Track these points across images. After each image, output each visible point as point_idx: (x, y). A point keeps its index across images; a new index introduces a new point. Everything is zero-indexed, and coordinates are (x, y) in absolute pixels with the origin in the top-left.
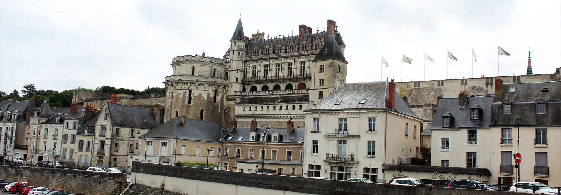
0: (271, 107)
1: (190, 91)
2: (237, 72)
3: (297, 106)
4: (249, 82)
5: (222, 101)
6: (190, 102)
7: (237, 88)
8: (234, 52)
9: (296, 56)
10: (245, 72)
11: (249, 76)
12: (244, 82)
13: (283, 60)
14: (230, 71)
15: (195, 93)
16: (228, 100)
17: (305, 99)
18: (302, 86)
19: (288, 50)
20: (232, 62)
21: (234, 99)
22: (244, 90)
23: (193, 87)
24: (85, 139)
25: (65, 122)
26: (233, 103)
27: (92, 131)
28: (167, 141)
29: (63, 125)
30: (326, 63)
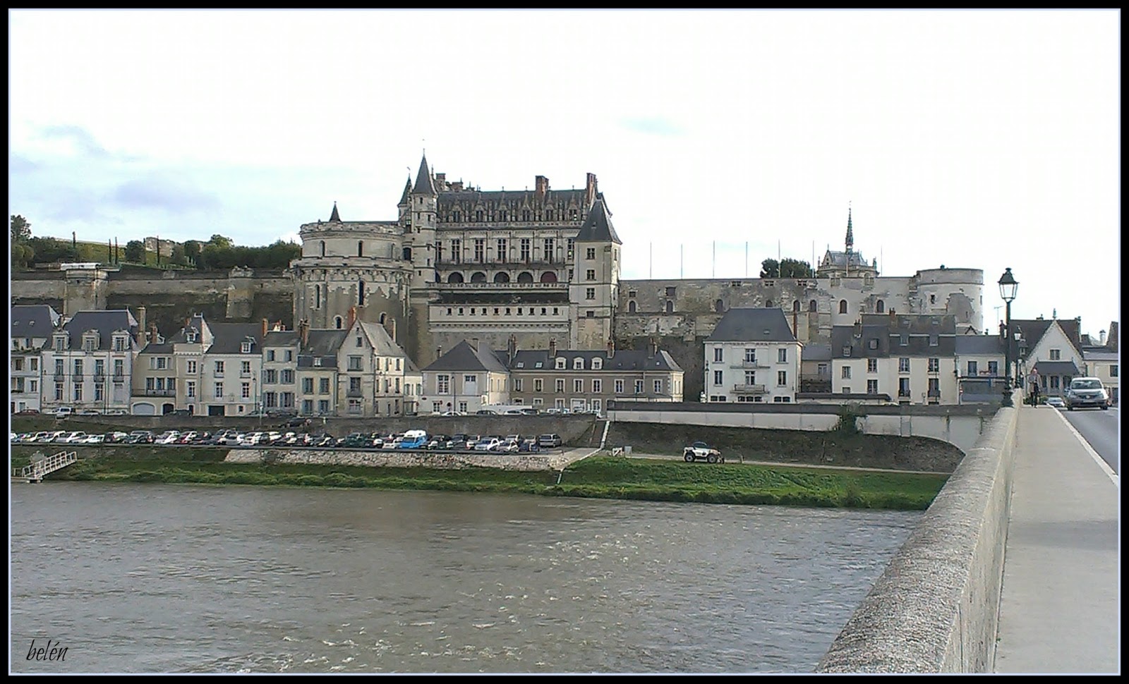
0: (502, 309)
1: (362, 285)
2: (428, 249)
3: (550, 309)
4: (447, 266)
5: (406, 299)
6: (361, 303)
7: (429, 276)
8: (419, 214)
9: (537, 229)
10: (439, 249)
11: (447, 255)
12: (439, 266)
13: (513, 233)
14: (414, 247)
15: (371, 287)
16: (412, 295)
17: (563, 298)
18: (549, 277)
19: (520, 218)
20: (417, 231)
21: (427, 296)
22: (438, 278)
23: (367, 277)
24: (317, 376)
25: (266, 350)
26: (425, 301)
27: (331, 364)
28: (477, 375)
29: (261, 356)
30: (597, 246)
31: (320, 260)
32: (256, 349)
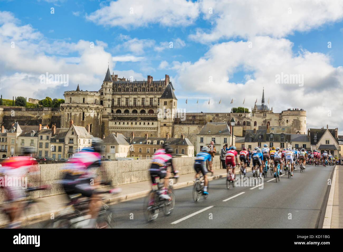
0: (134, 123)
1: (84, 113)
2: (109, 101)
3: (151, 123)
4: (116, 107)
5: (100, 119)
6: (83, 119)
7: (109, 110)
8: (106, 89)
9: (147, 94)
10: (113, 101)
11: (116, 103)
12: (113, 107)
13: (139, 96)
14: (104, 100)
15: (87, 114)
16: (103, 117)
17: (155, 119)
18: (151, 112)
19: (142, 90)
20: (105, 95)
21: (108, 117)
22: (112, 112)
23: (85, 111)
24: (57, 145)
25: (39, 136)
26: (107, 119)
27: (62, 141)
28: (115, 146)
29: (38, 138)
30: (168, 100)
31: (69, 104)
32: (36, 135)
